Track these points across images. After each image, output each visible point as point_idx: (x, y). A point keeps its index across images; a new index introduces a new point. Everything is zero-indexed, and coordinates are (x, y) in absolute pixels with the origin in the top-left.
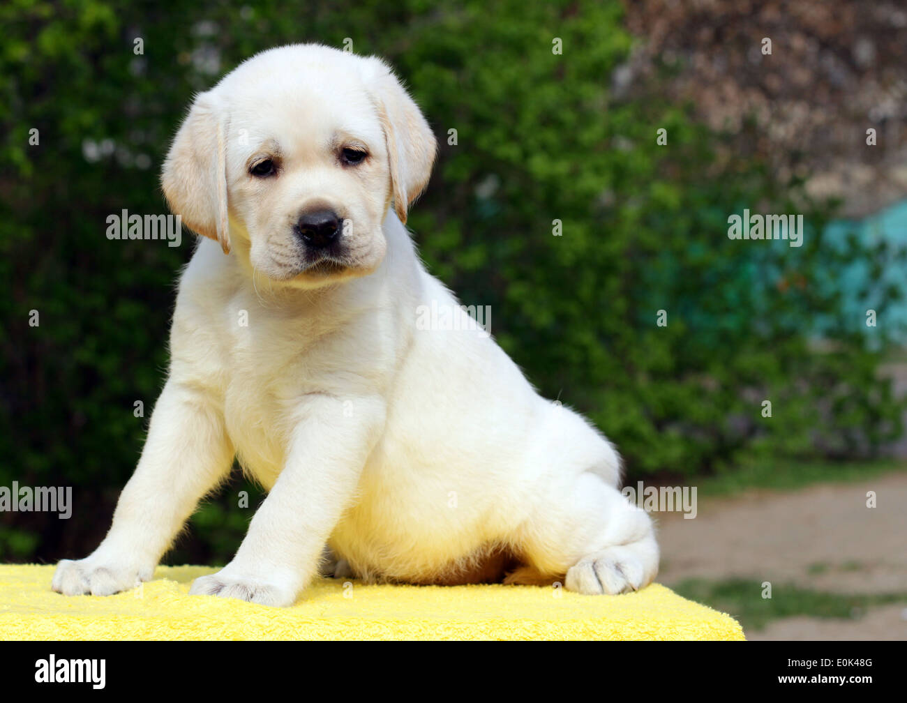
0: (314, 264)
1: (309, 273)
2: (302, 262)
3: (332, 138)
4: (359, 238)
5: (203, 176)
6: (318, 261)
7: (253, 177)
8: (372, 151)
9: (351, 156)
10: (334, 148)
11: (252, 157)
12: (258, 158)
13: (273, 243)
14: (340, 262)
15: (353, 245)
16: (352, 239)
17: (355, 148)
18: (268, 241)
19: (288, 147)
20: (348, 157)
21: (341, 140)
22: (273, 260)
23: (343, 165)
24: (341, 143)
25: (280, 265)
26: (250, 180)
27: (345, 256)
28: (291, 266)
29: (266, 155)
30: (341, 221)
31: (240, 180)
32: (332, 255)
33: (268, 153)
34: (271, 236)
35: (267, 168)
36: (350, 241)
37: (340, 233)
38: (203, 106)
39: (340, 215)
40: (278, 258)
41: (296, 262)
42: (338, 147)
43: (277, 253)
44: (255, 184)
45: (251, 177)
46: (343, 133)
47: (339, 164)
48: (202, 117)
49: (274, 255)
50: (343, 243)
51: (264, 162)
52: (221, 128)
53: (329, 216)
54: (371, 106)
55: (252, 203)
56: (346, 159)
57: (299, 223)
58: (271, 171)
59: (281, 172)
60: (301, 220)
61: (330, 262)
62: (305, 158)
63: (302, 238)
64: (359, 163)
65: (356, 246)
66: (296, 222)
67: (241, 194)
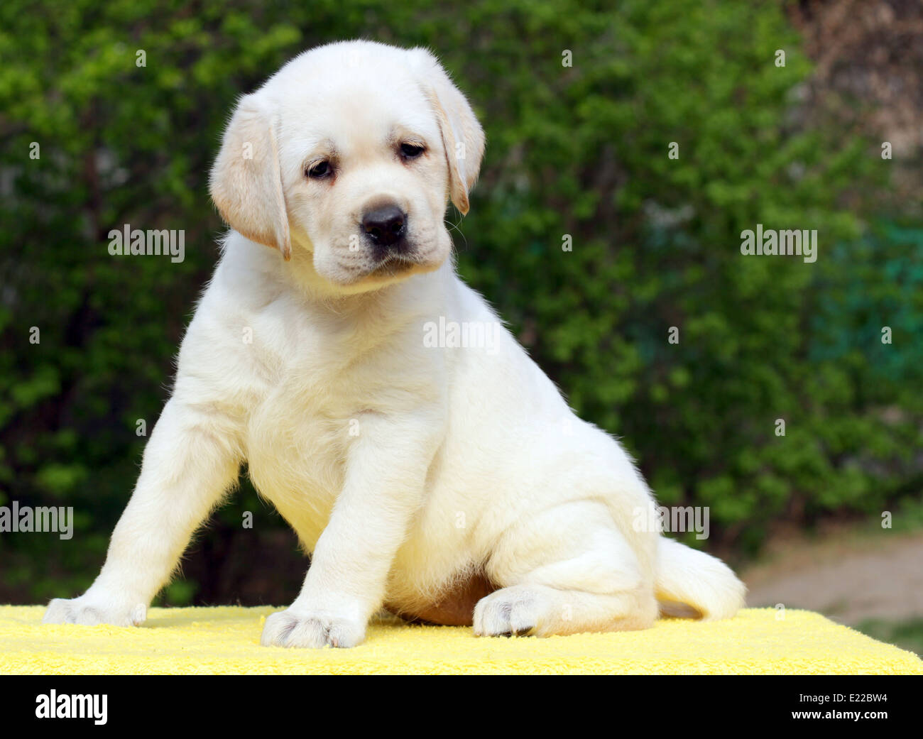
0: (383, 262)
1: (378, 273)
2: (371, 262)
3: (390, 133)
4: (424, 233)
5: (257, 182)
6: (387, 259)
7: (309, 179)
8: (430, 145)
9: (408, 152)
10: (392, 142)
11: (307, 159)
12: (313, 159)
13: (338, 247)
14: (408, 259)
15: (419, 241)
16: (417, 234)
17: (413, 144)
18: (334, 244)
19: (345, 147)
20: (406, 152)
21: (398, 135)
22: (340, 265)
23: (402, 160)
24: (398, 138)
25: (347, 268)
26: (307, 183)
27: (413, 253)
28: (359, 268)
29: (323, 156)
30: (406, 216)
31: (296, 183)
32: (400, 252)
33: (323, 154)
34: (336, 239)
35: (325, 170)
36: (416, 236)
37: (405, 229)
38: (248, 110)
39: (405, 211)
40: (344, 262)
41: (365, 264)
42: (396, 141)
43: (344, 257)
44: (313, 187)
45: (307, 180)
46: (400, 127)
47: (397, 158)
48: (250, 122)
49: (340, 260)
50: (410, 239)
51: (320, 164)
52: (273, 132)
53: (394, 211)
54: (425, 99)
55: (311, 206)
56: (403, 154)
57: (363, 221)
58: (328, 171)
59: (339, 172)
60: (364, 218)
61: (398, 260)
62: (364, 155)
63: (368, 237)
64: (418, 157)
65: (422, 241)
66: (360, 220)
67: (298, 198)
